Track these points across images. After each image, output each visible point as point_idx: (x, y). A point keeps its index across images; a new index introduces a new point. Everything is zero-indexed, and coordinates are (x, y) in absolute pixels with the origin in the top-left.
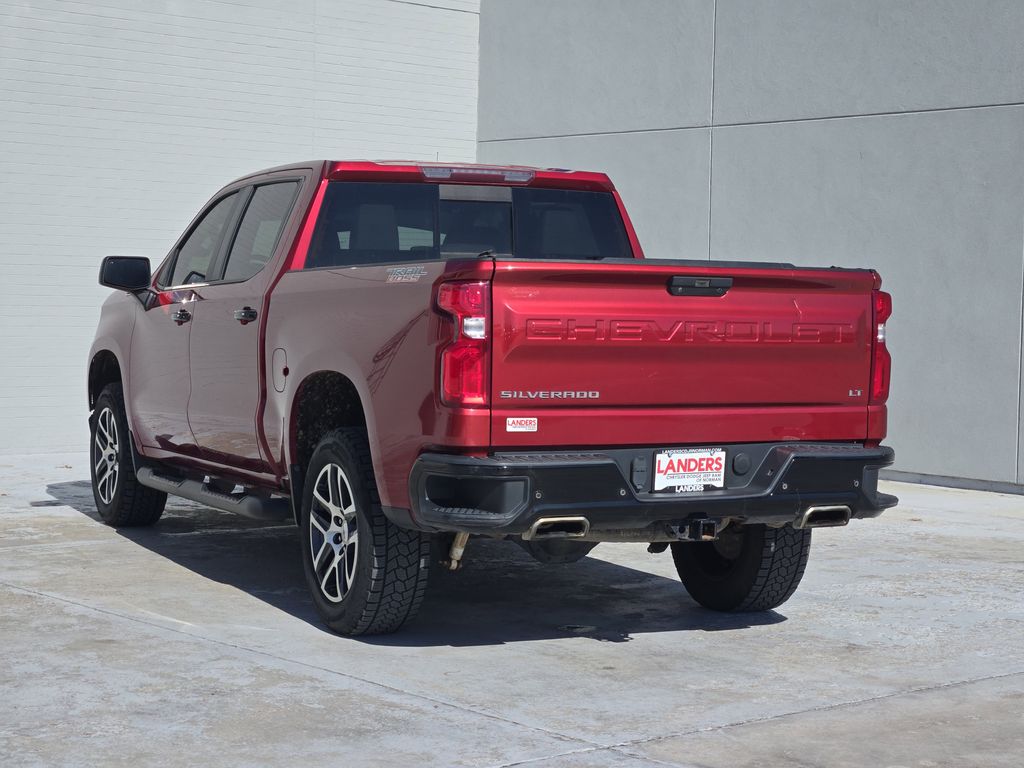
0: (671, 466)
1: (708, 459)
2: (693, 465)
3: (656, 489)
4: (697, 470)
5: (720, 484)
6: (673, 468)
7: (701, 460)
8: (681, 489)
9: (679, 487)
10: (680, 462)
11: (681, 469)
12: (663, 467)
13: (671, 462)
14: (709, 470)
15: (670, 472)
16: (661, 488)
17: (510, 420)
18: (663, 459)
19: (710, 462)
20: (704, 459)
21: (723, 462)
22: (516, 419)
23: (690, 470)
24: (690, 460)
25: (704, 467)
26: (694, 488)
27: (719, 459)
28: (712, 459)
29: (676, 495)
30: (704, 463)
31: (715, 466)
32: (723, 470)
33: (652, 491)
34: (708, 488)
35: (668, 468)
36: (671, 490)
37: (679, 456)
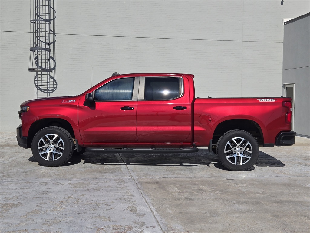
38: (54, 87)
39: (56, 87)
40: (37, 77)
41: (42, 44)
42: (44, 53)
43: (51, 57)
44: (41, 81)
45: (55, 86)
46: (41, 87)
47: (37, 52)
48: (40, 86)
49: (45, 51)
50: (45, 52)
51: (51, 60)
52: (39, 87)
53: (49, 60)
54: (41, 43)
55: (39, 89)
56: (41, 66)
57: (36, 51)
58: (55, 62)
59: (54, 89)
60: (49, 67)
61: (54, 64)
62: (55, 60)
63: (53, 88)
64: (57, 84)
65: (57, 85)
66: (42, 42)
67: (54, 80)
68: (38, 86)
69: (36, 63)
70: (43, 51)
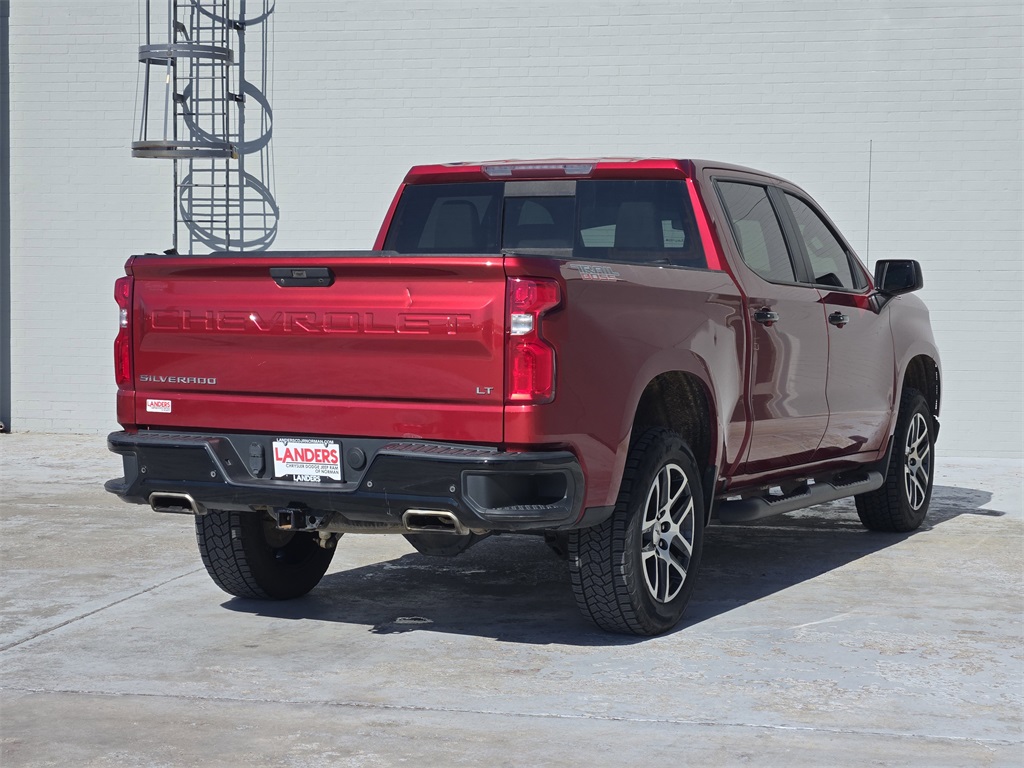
0: (288, 454)
1: (324, 451)
2: (310, 455)
3: (277, 475)
4: (314, 461)
5: (337, 477)
6: (290, 456)
7: (317, 451)
8: (299, 478)
9: (296, 476)
10: (296, 450)
11: (299, 458)
12: (282, 455)
13: (288, 450)
14: (326, 462)
15: (288, 460)
16: (280, 476)
17: (149, 401)
18: (279, 446)
19: (326, 454)
20: (319, 451)
21: (338, 454)
22: (153, 401)
23: (307, 460)
24: (307, 450)
25: (321, 458)
26: (310, 479)
27: (334, 451)
28: (327, 451)
29: (294, 484)
30: (320, 453)
31: (331, 458)
32: (338, 463)
33: (273, 478)
34: (325, 480)
35: (286, 456)
36: (289, 478)
37: (295, 445)
38: (265, 229)
39: (275, 228)
40: (191, 182)
42: (205, 71)
43: (247, 88)
44: (213, 199)
45: (271, 222)
46: (212, 229)
47: (192, 64)
48: (208, 225)
49: (210, 61)
50: (213, 65)
51: (251, 101)
52: (202, 230)
55: (200, 239)
56: (210, 133)
58: (269, 109)
59: (267, 236)
61: (264, 123)
63: (261, 234)
64: (276, 213)
65: (278, 218)
67: (267, 196)
68: (201, 225)
70: (202, 60)
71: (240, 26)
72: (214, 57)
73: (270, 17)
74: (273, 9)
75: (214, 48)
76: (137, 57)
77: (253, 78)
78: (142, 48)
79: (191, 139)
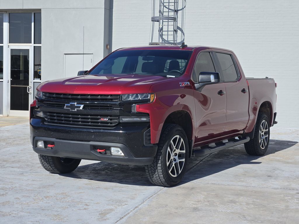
41: (169, 12)
42: (170, 23)
43: (178, 28)
47: (163, 22)
51: (179, 32)
53: (175, 31)
54: (167, 10)
56: (167, 40)
57: (161, 21)
58: (184, 34)
60: (177, 41)
61: (182, 37)
62: (184, 31)
66: (169, 9)
69: (161, 36)
71: (176, 11)
72: (168, 20)
73: (185, 8)
74: (185, 6)
75: (168, 17)
76: (151, 20)
77: (179, 25)
78: (152, 17)
79: (162, 42)
